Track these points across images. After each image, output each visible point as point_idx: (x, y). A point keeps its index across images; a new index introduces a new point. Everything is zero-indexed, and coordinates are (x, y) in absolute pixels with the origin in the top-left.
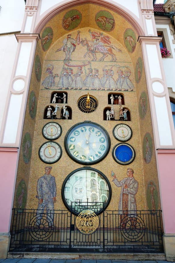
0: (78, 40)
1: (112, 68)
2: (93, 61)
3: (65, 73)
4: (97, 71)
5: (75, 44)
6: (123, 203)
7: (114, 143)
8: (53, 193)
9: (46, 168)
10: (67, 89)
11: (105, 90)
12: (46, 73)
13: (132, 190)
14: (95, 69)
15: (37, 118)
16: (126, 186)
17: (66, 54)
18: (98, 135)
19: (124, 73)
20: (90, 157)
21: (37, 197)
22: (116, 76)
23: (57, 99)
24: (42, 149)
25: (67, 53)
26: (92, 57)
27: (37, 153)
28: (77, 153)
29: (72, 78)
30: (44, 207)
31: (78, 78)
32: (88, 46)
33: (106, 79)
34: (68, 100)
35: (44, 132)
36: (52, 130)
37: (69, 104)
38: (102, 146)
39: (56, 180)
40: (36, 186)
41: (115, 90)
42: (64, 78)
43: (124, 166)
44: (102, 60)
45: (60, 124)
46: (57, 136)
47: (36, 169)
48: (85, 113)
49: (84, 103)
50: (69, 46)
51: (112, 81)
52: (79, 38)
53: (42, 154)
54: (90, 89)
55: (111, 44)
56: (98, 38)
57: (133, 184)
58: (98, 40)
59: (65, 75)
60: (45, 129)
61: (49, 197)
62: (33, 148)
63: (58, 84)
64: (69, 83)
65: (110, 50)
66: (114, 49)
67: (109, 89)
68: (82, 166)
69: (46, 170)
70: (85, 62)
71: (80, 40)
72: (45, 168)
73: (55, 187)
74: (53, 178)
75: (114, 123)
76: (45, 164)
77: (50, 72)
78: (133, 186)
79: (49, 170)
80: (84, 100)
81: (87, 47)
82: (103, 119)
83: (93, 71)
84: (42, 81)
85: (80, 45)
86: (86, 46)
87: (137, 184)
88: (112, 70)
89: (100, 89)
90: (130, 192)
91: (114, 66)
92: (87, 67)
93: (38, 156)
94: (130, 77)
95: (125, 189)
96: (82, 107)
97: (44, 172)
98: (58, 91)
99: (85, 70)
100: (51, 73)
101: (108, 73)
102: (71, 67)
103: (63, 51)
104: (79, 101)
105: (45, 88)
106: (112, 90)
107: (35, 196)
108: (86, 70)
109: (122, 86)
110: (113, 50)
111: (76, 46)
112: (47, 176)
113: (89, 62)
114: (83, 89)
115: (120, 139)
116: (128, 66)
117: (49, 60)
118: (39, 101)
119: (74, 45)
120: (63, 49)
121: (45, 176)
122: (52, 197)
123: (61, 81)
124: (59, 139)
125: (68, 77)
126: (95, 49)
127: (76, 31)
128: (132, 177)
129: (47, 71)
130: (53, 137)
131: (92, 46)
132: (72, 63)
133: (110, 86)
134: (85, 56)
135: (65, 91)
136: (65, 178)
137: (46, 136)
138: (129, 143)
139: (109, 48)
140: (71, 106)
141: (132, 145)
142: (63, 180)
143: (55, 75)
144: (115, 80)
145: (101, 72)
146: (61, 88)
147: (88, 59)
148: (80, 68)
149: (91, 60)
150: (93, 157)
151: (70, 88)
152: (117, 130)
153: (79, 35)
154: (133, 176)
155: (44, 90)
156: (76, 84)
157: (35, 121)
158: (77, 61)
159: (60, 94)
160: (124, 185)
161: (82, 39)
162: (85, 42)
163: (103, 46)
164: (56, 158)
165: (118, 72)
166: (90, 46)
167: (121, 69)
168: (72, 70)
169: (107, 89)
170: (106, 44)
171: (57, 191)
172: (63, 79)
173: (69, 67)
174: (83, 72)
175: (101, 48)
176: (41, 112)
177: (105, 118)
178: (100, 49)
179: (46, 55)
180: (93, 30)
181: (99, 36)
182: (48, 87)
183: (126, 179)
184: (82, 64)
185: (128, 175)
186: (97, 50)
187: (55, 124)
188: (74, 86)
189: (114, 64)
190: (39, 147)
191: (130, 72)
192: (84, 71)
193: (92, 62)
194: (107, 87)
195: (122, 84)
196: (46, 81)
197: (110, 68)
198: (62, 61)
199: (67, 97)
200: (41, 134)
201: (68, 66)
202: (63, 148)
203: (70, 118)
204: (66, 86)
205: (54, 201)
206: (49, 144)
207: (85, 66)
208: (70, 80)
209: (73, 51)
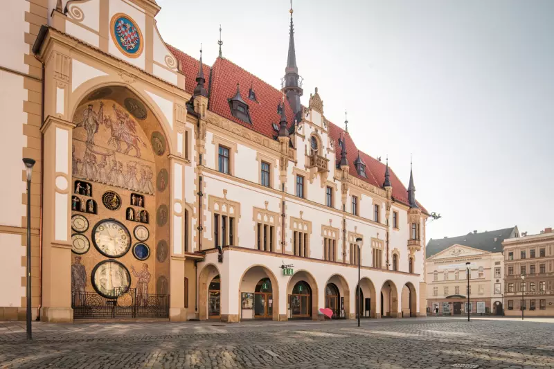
0: (101, 118)
2: (117, 151)
3: (88, 160)
4: (121, 165)
5: (98, 122)
6: (139, 289)
7: (134, 241)
8: (83, 279)
9: (76, 257)
10: (92, 180)
11: (129, 189)
13: (146, 280)
14: (119, 162)
16: (142, 277)
18: (120, 232)
19: (146, 173)
20: (113, 251)
22: (139, 176)
23: (81, 189)
25: (89, 133)
26: (117, 146)
29: (96, 168)
30: (77, 290)
31: (103, 170)
32: (112, 130)
33: (129, 177)
36: (81, 223)
37: (94, 197)
41: (138, 191)
42: (88, 166)
44: (126, 153)
45: (87, 218)
46: (85, 229)
48: (109, 210)
49: (108, 199)
50: (91, 123)
51: (135, 181)
52: (102, 113)
54: (114, 185)
55: (137, 134)
56: (123, 121)
58: (123, 123)
59: (88, 162)
61: (80, 282)
63: (82, 172)
64: (93, 174)
65: (135, 142)
67: (132, 189)
68: (108, 258)
70: (109, 150)
71: (103, 118)
73: (85, 274)
74: (83, 267)
75: (135, 224)
78: (147, 277)
79: (78, 260)
80: (108, 196)
83: (118, 164)
85: (104, 124)
86: (110, 128)
87: (149, 276)
88: (136, 168)
89: (124, 187)
90: (144, 281)
91: (138, 163)
92: (112, 158)
94: (151, 179)
95: (140, 279)
96: (106, 203)
101: (132, 170)
102: (94, 154)
103: (84, 128)
104: (103, 196)
106: (135, 190)
108: (109, 160)
109: (144, 187)
110: (138, 141)
111: (99, 124)
112: (77, 265)
113: (113, 153)
114: (107, 183)
115: (139, 238)
116: (151, 166)
120: (83, 124)
121: (75, 264)
122: (83, 283)
123: (84, 168)
124: (86, 232)
125: (92, 167)
126: (120, 137)
130: (82, 230)
131: (116, 130)
132: (95, 149)
133: (133, 186)
134: (109, 142)
135: (90, 182)
137: (74, 228)
139: (134, 138)
140: (96, 200)
142: (92, 269)
143: (78, 160)
144: (138, 180)
145: (125, 168)
146: (85, 178)
147: (112, 147)
149: (115, 150)
150: (116, 251)
151: (94, 180)
152: (137, 230)
153: (102, 109)
154: (147, 269)
159: (84, 184)
160: (140, 276)
161: (105, 117)
162: (109, 123)
163: (128, 134)
164: (85, 250)
165: (141, 171)
166: (114, 130)
167: (144, 168)
168: (95, 158)
170: (131, 133)
172: (86, 167)
177: (127, 218)
178: (124, 137)
180: (117, 105)
181: (124, 118)
183: (142, 271)
184: (106, 152)
185: (144, 268)
187: (82, 218)
188: (98, 178)
189: (138, 160)
191: (152, 174)
192: (108, 163)
194: (130, 186)
197: (134, 164)
199: (91, 190)
201: (92, 152)
202: (91, 242)
203: (95, 212)
204: (90, 177)
205: (85, 286)
206: (78, 236)
207: (109, 155)
208: (94, 169)
209: (96, 132)
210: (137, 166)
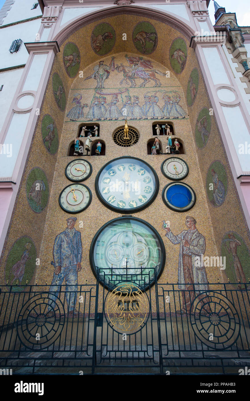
0: (112, 67)
1: (155, 94)
2: (131, 87)
3: (96, 103)
4: (137, 98)
5: (109, 71)
6: (184, 270)
7: (164, 182)
8: (76, 256)
9: (69, 219)
10: (100, 120)
11: (149, 118)
12: (72, 103)
13: (196, 248)
14: (134, 96)
15: (59, 156)
16: (187, 242)
17: (98, 82)
18: (140, 174)
19: (172, 98)
20: (131, 203)
21: (53, 263)
22: (161, 103)
23: (86, 132)
24: (64, 195)
25: (99, 80)
26: (130, 84)
27: (57, 199)
28: (113, 198)
29: (105, 107)
30: (63, 279)
31: (113, 108)
32: (125, 72)
33: (148, 106)
34: (100, 132)
35: (68, 172)
36: (80, 169)
37: (101, 137)
38: (147, 187)
39: (82, 236)
40: (53, 247)
41: (162, 119)
42: (96, 108)
43: (180, 214)
44: (142, 86)
45: (89, 161)
46: (85, 176)
47: (53, 223)
48: (123, 148)
49: (121, 136)
50: (101, 73)
51: (156, 109)
52: (114, 64)
53: (63, 200)
54: (128, 118)
55: (154, 69)
56: (137, 63)
57: (197, 239)
58: (137, 65)
59: (96, 105)
60: (69, 168)
61: (70, 263)
62: (52, 193)
63: (88, 115)
64: (101, 113)
65: (153, 75)
66: (158, 73)
67: (154, 118)
68: (120, 215)
69: (69, 222)
70: (122, 89)
71: (114, 66)
72: (66, 220)
73: (80, 246)
74: (78, 234)
76: (67, 214)
77: (77, 102)
78: (198, 243)
79: (72, 223)
80: (121, 133)
81: (124, 74)
82: (147, 153)
83: (132, 98)
84: (66, 112)
85: (116, 71)
86: (122, 72)
87: (203, 239)
88: (156, 97)
89: (142, 118)
90: (194, 252)
91: (159, 91)
93: (58, 203)
94: (179, 103)
95: (185, 248)
96: (119, 141)
97: (65, 226)
98: (87, 122)
99: (122, 97)
100: (79, 102)
101: (151, 100)
102: (104, 96)
103: (94, 79)
104: (115, 134)
105: (71, 120)
106: (157, 118)
107: (50, 262)
109: (170, 113)
110: (156, 74)
111: (110, 72)
112: (69, 231)
113: (127, 90)
114: (119, 119)
116: (177, 90)
117: (76, 89)
118: (62, 135)
119: (107, 71)
120: (93, 76)
121: (66, 231)
122: (75, 263)
123: (91, 111)
124: (87, 180)
125: (100, 107)
126: (134, 75)
127: (109, 57)
128: (194, 229)
129: (74, 102)
130: (80, 178)
131: (129, 72)
132: (104, 91)
133: (154, 115)
134: (121, 83)
136: (95, 232)
137: (70, 176)
138: (185, 182)
139: (151, 72)
140: (104, 140)
141: (189, 184)
142: (92, 236)
143: (84, 105)
144: (161, 108)
145: (142, 99)
146: (91, 119)
147: (125, 86)
148: (115, 96)
149: (129, 87)
150: (135, 202)
151: (103, 119)
152: (166, 165)
153: (113, 61)
154: (195, 227)
155: (69, 123)
156: (110, 114)
157: (56, 159)
158: (112, 88)
159: (90, 127)
160: (184, 241)
161: (117, 65)
162: (121, 68)
163: (144, 71)
164: (83, 206)
165: (164, 98)
166: (127, 72)
167: (167, 94)
168: (105, 99)
169: (151, 118)
170: (147, 69)
171: (83, 253)
172: (93, 109)
173: (102, 96)
174: (119, 100)
175: (141, 73)
176: (64, 148)
177: (150, 152)
178: (140, 75)
179: (73, 84)
180: (130, 54)
181: (138, 61)
182: (74, 119)
183: (186, 232)
184: (118, 92)
185: (188, 226)
186: (136, 76)
187: (82, 162)
188: (107, 115)
189: (157, 89)
190: (60, 192)
191: (180, 97)
193: (130, 89)
194: (150, 115)
195: (170, 111)
196: (72, 112)
197: (153, 94)
198: (92, 89)
200: (64, 174)
201: (101, 94)
202: (93, 192)
204: (98, 117)
205: (78, 269)
206: (73, 187)
207: (121, 93)
208: (103, 110)
209: (106, 78)
210: (157, 95)
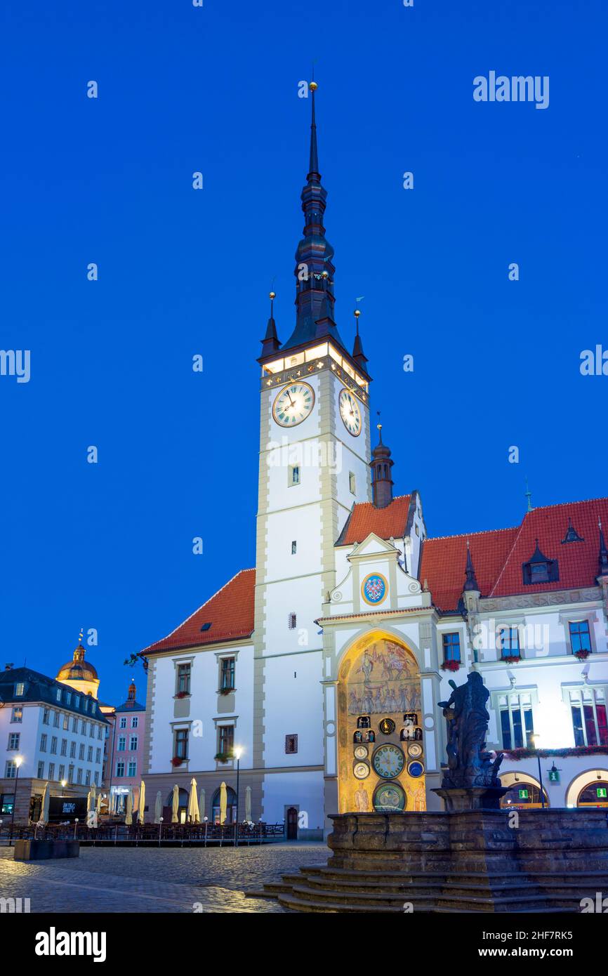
2: (389, 680)
3: (366, 697)
7: (409, 760)
10: (370, 713)
11: (401, 711)
12: (350, 698)
14: (391, 690)
17: (365, 675)
18: (395, 753)
19: (417, 691)
20: (391, 773)
21: (355, 806)
22: (410, 696)
23: (362, 723)
25: (366, 673)
26: (389, 676)
27: (352, 772)
29: (373, 702)
31: (378, 701)
32: (384, 663)
33: (401, 699)
35: (356, 755)
36: (362, 753)
38: (400, 763)
41: (410, 711)
42: (366, 702)
46: (365, 757)
47: (352, 785)
48: (385, 736)
49: (384, 726)
50: (367, 665)
51: (406, 701)
52: (376, 653)
53: (355, 772)
54: (388, 712)
55: (406, 657)
56: (393, 651)
57: (423, 793)
58: (394, 653)
59: (366, 699)
63: (362, 709)
64: (370, 708)
65: (405, 665)
66: (409, 663)
68: (385, 781)
71: (376, 656)
72: (359, 784)
73: (367, 798)
74: (365, 792)
76: (358, 780)
77: (353, 696)
78: (423, 795)
79: (361, 786)
80: (384, 723)
81: (384, 665)
83: (390, 692)
84: (348, 706)
88: (407, 690)
89: (397, 711)
90: (421, 800)
91: (409, 684)
92: (385, 688)
93: (353, 774)
96: (382, 730)
101: (403, 693)
102: (371, 690)
103: (362, 671)
104: (380, 725)
105: (351, 714)
106: (407, 711)
108: (383, 691)
109: (415, 705)
110: (407, 664)
111: (373, 664)
113: (386, 682)
114: (382, 712)
115: (413, 756)
117: (351, 683)
118: (347, 727)
119: (371, 662)
120: (361, 668)
121: (360, 790)
123: (364, 705)
124: (366, 760)
125: (369, 701)
129: (351, 696)
130: (363, 758)
131: (388, 662)
132: (372, 685)
134: (382, 675)
138: (420, 760)
139: (403, 662)
141: (422, 761)
143: (358, 699)
144: (409, 700)
145: (397, 693)
146: (364, 713)
147: (385, 678)
148: (378, 690)
150: (394, 772)
151: (372, 713)
152: (410, 749)
153: (375, 650)
154: (423, 787)
155: (350, 716)
156: (376, 708)
158: (376, 682)
159: (364, 719)
160: (417, 795)
161: (378, 654)
162: (381, 659)
163: (398, 661)
164: (366, 774)
165: (412, 691)
166: (386, 663)
167: (415, 687)
168: (371, 693)
169: (403, 710)
170: (401, 658)
173: (369, 690)
175: (396, 663)
177: (402, 738)
178: (396, 665)
181: (394, 648)
182: (353, 713)
184: (379, 685)
185: (420, 786)
186: (393, 667)
188: (374, 710)
189: (408, 681)
190: (353, 767)
192: (382, 693)
193: (389, 682)
194: (402, 708)
195: (416, 703)
196: (351, 707)
197: (405, 687)
199: (370, 722)
200: (353, 756)
202: (371, 767)
204: (368, 711)
206: (360, 765)
207: (382, 687)
208: (371, 704)
209: (371, 670)
210: (408, 687)
